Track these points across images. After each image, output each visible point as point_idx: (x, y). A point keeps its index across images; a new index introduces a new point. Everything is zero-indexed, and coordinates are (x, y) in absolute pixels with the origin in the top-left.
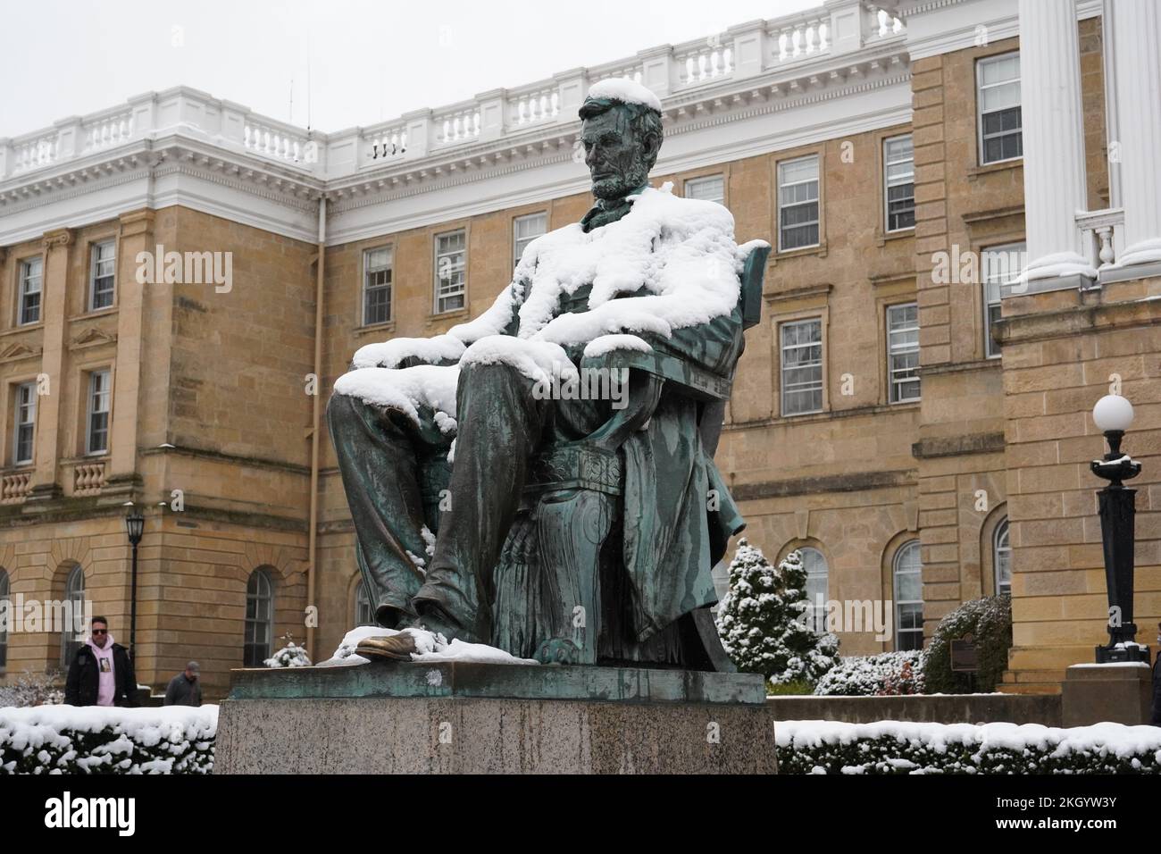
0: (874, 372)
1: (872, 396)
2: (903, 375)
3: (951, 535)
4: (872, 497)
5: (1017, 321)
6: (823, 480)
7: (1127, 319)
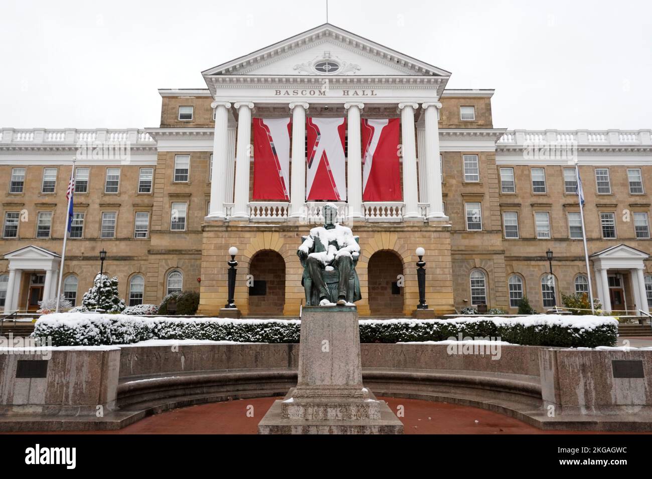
0: (130, 229)
1: (129, 235)
2: (139, 231)
3: (156, 274)
4: (127, 262)
5: (208, 226)
6: (112, 257)
7: (235, 229)
